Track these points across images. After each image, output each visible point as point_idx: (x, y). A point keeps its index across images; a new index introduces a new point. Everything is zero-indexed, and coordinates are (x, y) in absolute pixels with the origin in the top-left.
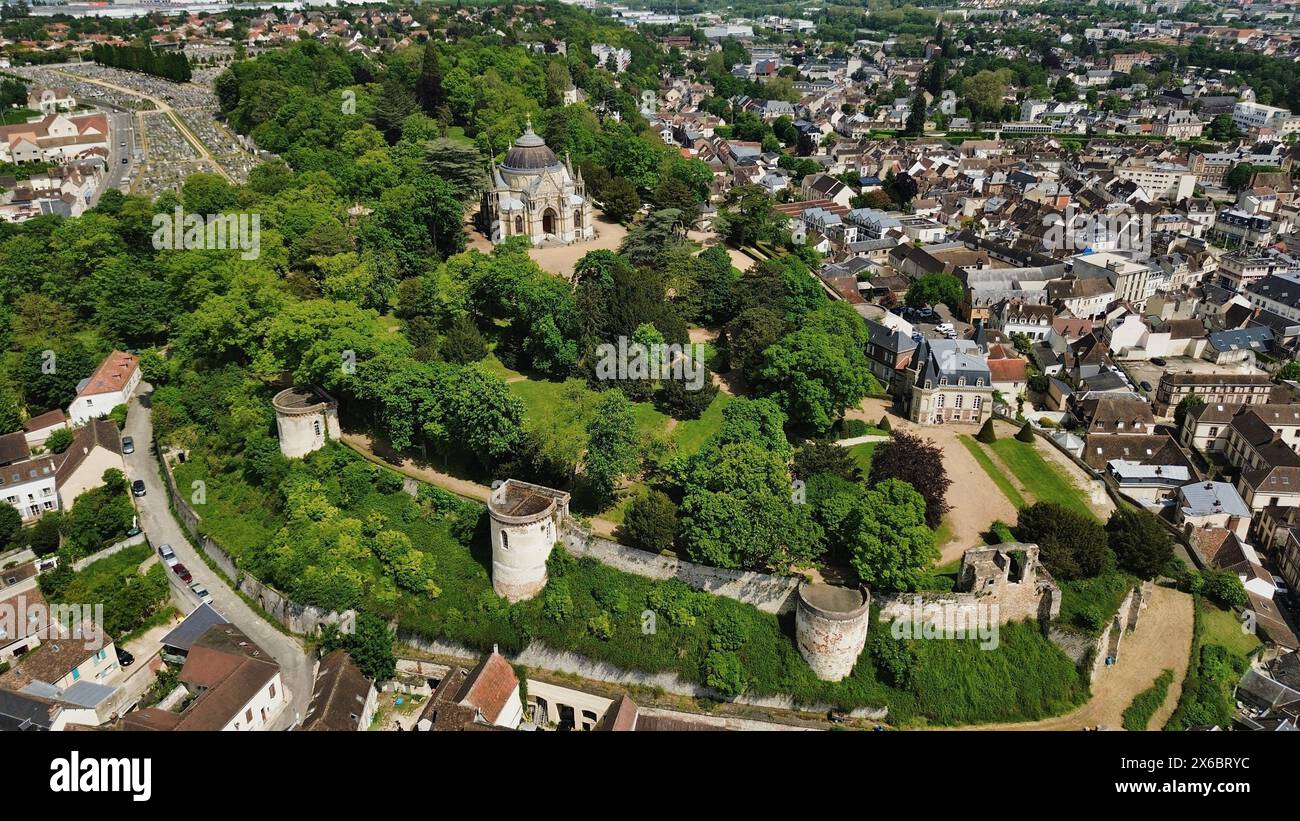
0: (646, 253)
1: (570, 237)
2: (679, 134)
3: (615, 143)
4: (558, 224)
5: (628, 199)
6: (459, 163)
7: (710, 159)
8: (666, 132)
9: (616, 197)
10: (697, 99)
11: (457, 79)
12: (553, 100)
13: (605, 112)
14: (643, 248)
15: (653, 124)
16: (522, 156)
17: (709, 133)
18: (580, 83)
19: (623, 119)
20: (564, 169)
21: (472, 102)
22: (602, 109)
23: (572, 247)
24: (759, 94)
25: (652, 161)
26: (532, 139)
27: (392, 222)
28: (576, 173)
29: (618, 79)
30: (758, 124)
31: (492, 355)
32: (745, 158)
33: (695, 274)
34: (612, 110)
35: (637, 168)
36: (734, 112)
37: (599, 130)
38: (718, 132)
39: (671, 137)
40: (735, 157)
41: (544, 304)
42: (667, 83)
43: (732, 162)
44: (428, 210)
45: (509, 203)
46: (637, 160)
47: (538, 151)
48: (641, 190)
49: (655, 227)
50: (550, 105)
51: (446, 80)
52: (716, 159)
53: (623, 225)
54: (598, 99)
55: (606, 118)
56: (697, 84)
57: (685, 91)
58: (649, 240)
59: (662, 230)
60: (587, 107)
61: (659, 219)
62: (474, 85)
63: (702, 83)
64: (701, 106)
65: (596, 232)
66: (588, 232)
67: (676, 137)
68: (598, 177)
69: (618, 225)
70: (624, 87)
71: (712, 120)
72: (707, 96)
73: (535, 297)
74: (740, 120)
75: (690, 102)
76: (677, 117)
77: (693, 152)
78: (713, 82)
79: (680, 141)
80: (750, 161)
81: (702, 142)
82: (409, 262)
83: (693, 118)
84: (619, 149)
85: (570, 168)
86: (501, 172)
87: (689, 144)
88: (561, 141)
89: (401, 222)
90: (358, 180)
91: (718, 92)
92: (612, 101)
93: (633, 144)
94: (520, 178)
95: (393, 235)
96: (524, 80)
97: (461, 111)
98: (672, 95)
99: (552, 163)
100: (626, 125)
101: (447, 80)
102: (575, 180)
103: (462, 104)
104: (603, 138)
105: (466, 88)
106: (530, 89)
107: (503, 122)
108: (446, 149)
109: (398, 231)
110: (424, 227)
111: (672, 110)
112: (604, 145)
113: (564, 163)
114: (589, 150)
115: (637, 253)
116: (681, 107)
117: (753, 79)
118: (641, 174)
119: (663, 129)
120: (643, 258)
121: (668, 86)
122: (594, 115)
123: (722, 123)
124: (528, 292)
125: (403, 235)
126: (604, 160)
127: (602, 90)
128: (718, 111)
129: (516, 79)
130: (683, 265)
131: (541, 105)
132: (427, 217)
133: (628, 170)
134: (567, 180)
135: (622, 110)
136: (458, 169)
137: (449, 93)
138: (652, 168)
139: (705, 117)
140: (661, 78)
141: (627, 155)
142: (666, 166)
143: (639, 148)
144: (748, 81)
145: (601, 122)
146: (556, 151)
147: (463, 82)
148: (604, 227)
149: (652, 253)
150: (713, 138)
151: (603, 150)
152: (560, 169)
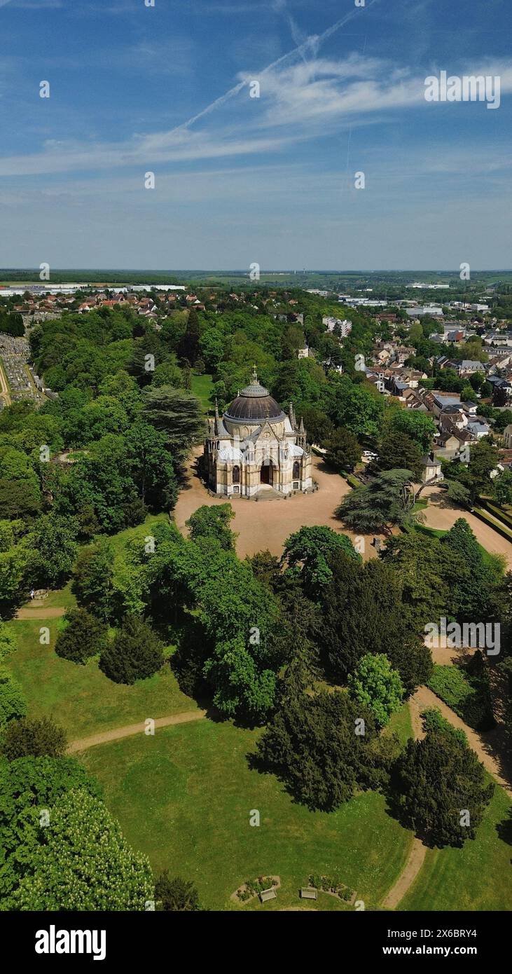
0: (369, 519)
1: (288, 489)
2: (389, 385)
3: (338, 393)
4: (277, 476)
5: (349, 450)
6: (178, 412)
7: (417, 406)
8: (379, 382)
9: (338, 448)
10: (403, 358)
11: (212, 337)
12: (286, 355)
13: (330, 365)
14: (366, 513)
15: (368, 376)
16: (245, 405)
17: (414, 384)
18: (312, 344)
19: (345, 371)
20: (287, 420)
21: (221, 355)
22: (328, 363)
23: (289, 501)
24: (454, 355)
25: (373, 410)
26: (256, 390)
27: (94, 473)
28: (298, 423)
29: (342, 342)
30: (456, 378)
31: (167, 666)
32: (449, 406)
33: (439, 568)
34: (336, 364)
35: (359, 417)
36: (434, 367)
37: (324, 380)
38: (421, 383)
39: (383, 387)
40: (439, 405)
41: (234, 620)
42: (379, 346)
43: (436, 410)
44: (137, 462)
45: (228, 453)
46: (359, 410)
47: (261, 402)
48: (361, 438)
49: (382, 489)
50: (284, 359)
51: (203, 337)
52: (423, 407)
53: (344, 477)
54: (326, 356)
55: (331, 371)
56: (402, 347)
57: (392, 352)
58: (374, 504)
59: (390, 495)
60: (315, 361)
61: (386, 481)
62: (225, 342)
63: (406, 346)
64: (406, 363)
65: (315, 483)
66: (307, 483)
67: (386, 387)
68: (321, 426)
69: (337, 476)
70: (346, 347)
71: (416, 374)
72: (412, 355)
73: (222, 608)
74: (441, 374)
75: (397, 360)
76: (388, 371)
77: (402, 399)
78: (415, 345)
79: (390, 390)
80: (454, 409)
81: (409, 392)
82: (109, 517)
83: (400, 372)
84: (342, 398)
85: (293, 417)
86: (224, 421)
87: (398, 392)
88: (290, 390)
89: (104, 476)
90: (81, 425)
91: (420, 353)
92: (337, 359)
93: (355, 395)
94: (241, 427)
95: (94, 489)
96: (266, 339)
97: (212, 363)
98: (383, 354)
99: (274, 414)
100: (347, 376)
101: (205, 337)
102: (297, 430)
103: (213, 357)
104: (328, 387)
105: (218, 344)
106: (269, 347)
107: (240, 372)
108: (166, 398)
109: (101, 485)
110: (130, 480)
111: (383, 366)
112: (329, 394)
113: (287, 413)
114: (314, 398)
115: (359, 517)
116: (390, 364)
117: (448, 344)
118: (362, 422)
119: (377, 380)
120: (366, 523)
121: (380, 348)
122: (321, 368)
123: (425, 377)
124: (214, 599)
125: (104, 489)
126: (327, 407)
127: (328, 348)
128: (421, 367)
129: (260, 338)
130: (423, 555)
131: (276, 358)
132: (135, 468)
133: (350, 418)
134: (289, 429)
135: (344, 365)
136: (177, 417)
137: (205, 347)
138: (373, 417)
139: (410, 372)
140: (374, 342)
141: (349, 405)
142: (387, 416)
143: (361, 398)
144: (443, 345)
145: (327, 374)
146: (279, 401)
147: (216, 339)
148: (324, 477)
149: (377, 519)
150: (417, 389)
151: (328, 399)
152: (282, 419)
